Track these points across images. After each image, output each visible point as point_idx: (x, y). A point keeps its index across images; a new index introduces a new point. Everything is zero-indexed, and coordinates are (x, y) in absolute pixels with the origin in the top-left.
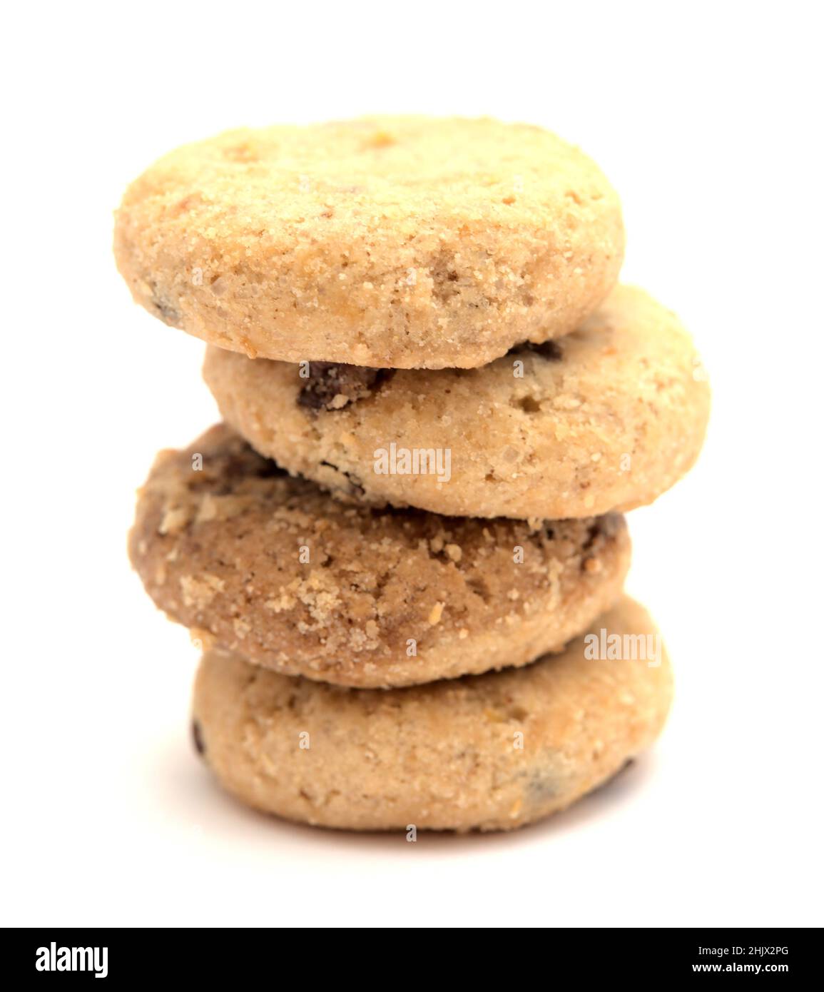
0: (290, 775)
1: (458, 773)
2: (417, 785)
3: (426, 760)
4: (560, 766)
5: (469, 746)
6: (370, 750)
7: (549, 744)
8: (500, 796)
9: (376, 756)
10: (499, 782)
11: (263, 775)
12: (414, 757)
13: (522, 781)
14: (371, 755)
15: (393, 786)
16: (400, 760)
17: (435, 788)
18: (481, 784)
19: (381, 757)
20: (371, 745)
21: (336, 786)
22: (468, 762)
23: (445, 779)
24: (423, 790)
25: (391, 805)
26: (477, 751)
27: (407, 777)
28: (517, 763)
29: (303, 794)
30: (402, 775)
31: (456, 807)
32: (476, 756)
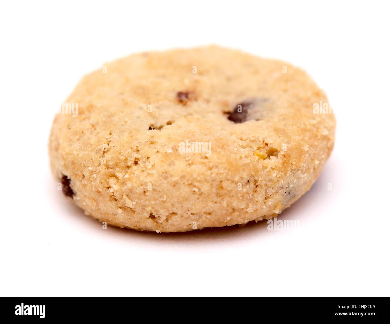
0: (144, 207)
1: (248, 193)
2: (225, 204)
3: (229, 189)
4: (299, 178)
5: (252, 176)
6: (195, 186)
7: (294, 167)
8: (270, 202)
9: (200, 190)
10: (269, 194)
11: (124, 208)
12: (222, 188)
13: (281, 191)
14: (197, 190)
15: (211, 206)
16: (214, 190)
17: (235, 204)
18: (260, 198)
19: (202, 190)
20: (196, 184)
21: (175, 210)
22: (252, 185)
23: (241, 198)
24: (228, 206)
25: (209, 216)
26: (256, 178)
27: (219, 200)
28: (278, 181)
29: (152, 217)
30: (215, 199)
31: (247, 212)
32: (256, 181)
